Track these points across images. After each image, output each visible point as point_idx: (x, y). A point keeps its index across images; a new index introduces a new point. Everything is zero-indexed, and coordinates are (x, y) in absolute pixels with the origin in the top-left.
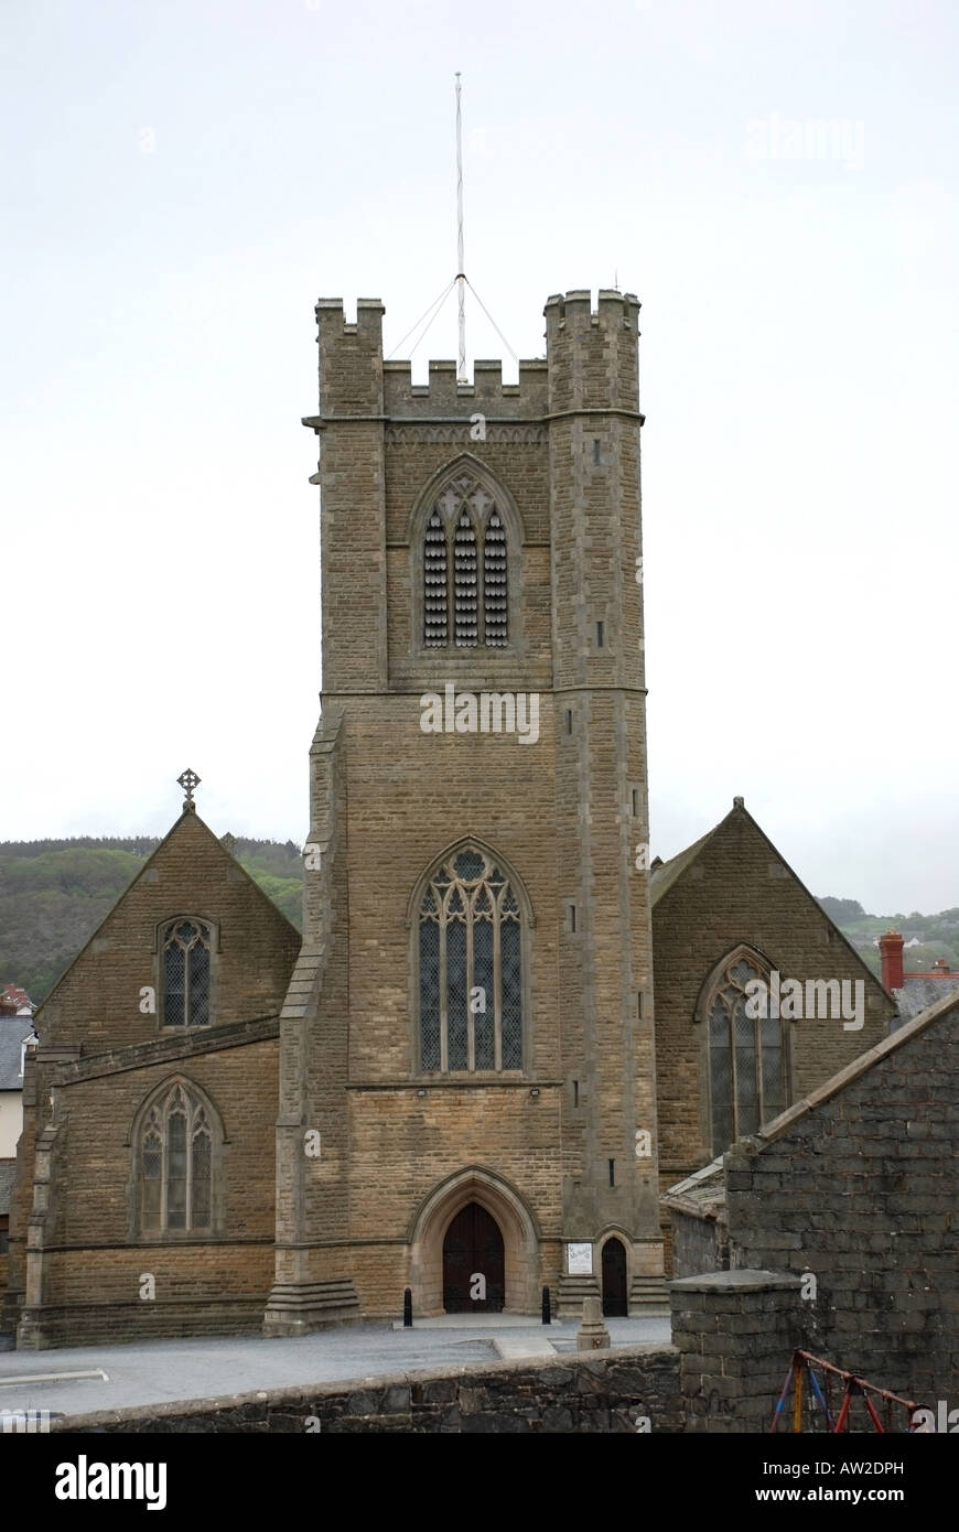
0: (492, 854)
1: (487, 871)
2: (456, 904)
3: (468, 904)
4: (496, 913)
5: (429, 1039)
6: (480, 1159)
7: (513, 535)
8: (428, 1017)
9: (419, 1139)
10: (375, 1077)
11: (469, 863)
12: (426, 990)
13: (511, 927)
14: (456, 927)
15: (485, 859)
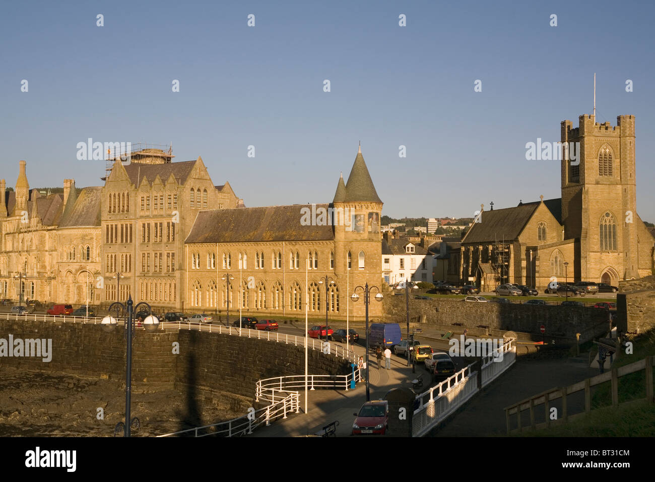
0: (612, 213)
1: (611, 216)
2: (606, 221)
3: (608, 221)
4: (612, 224)
5: (602, 244)
6: (610, 265)
7: (613, 156)
8: (601, 241)
9: (601, 261)
10: (594, 250)
11: (607, 215)
12: (601, 235)
13: (614, 226)
14: (606, 225)
15: (610, 214)
